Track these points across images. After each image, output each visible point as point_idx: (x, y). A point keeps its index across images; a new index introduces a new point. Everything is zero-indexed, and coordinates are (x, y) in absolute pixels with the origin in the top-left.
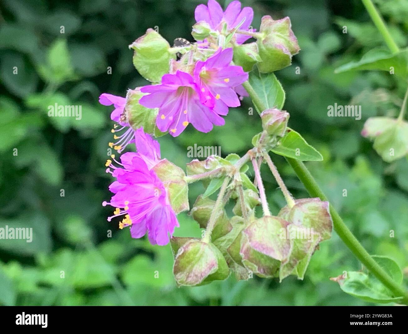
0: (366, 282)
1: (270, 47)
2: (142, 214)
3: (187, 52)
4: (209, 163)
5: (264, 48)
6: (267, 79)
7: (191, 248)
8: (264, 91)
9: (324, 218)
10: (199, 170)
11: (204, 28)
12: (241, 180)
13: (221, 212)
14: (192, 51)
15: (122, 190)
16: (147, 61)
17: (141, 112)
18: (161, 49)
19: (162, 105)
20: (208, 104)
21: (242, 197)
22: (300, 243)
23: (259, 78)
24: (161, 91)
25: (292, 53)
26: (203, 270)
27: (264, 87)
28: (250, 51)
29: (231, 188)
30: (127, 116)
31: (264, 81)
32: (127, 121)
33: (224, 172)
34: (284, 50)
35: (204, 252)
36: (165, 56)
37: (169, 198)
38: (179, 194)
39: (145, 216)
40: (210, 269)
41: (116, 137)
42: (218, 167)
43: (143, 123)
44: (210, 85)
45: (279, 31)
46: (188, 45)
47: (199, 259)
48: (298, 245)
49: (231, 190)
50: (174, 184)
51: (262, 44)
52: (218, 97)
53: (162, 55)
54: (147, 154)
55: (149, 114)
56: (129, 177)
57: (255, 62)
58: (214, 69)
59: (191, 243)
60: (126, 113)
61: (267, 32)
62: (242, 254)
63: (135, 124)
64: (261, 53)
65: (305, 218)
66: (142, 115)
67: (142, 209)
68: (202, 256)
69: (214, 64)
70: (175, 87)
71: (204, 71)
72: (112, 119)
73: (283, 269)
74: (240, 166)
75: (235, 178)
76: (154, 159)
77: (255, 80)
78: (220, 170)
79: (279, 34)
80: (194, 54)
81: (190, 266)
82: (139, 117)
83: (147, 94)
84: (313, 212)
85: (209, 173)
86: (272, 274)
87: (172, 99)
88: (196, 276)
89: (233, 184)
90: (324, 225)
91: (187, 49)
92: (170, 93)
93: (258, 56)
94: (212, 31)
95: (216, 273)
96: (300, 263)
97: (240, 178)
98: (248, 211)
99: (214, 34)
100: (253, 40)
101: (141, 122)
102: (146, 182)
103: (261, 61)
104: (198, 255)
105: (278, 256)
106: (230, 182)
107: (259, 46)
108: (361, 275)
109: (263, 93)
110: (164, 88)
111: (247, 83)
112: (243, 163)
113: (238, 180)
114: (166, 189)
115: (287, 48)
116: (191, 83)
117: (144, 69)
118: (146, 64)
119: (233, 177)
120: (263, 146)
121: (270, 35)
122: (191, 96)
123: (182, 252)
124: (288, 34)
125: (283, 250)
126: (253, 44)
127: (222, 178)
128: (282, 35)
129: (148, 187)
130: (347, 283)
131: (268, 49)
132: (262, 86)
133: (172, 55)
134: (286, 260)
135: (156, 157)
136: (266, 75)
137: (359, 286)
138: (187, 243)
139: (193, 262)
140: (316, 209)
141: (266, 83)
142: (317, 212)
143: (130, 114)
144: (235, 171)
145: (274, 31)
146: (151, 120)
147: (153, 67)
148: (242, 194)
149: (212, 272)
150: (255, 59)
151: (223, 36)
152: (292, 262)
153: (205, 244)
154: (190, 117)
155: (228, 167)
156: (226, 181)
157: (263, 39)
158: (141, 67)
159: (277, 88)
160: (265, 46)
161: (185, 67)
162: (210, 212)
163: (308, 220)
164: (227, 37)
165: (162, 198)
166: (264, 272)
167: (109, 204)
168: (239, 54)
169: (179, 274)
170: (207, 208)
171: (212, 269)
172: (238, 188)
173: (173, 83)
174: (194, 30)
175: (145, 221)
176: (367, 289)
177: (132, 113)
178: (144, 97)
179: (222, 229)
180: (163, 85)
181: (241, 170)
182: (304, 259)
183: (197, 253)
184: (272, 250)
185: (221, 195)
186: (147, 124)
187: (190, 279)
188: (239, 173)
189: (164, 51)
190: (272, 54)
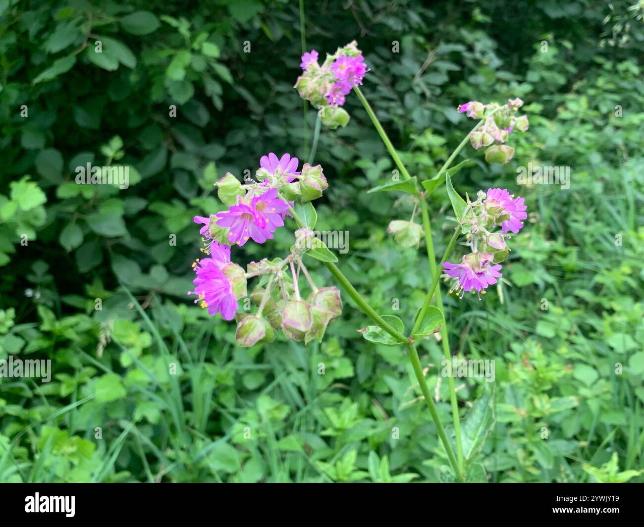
0: (380, 332)
1: (307, 184)
2: (216, 299)
3: (251, 189)
4: (261, 264)
5: (303, 186)
6: (307, 205)
7: (247, 322)
8: (304, 213)
9: (336, 301)
10: (255, 269)
11: (263, 172)
12: (282, 276)
13: (270, 297)
14: (254, 189)
15: (203, 283)
16: (226, 194)
17: (220, 229)
18: (234, 186)
19: (232, 224)
20: (261, 225)
21: (283, 287)
22: (319, 318)
23: (301, 205)
24: (230, 216)
25: (322, 189)
26: (255, 337)
27: (304, 210)
28: (294, 188)
29: (276, 281)
30: (210, 232)
31: (304, 207)
32: (210, 235)
33: (271, 271)
34: (316, 186)
35: (256, 324)
36: (238, 191)
37: (233, 289)
38: (240, 286)
39: (218, 301)
40: (260, 335)
41: (205, 245)
42: (267, 267)
43: (221, 237)
44: (264, 212)
45: (313, 174)
46: (254, 183)
47: (253, 329)
48: (318, 319)
49: (276, 283)
50: (236, 279)
51: (302, 183)
52: (267, 221)
53: (235, 190)
54: (219, 259)
55: (225, 231)
56: (207, 275)
57: (298, 195)
58: (266, 201)
59: (248, 318)
60: (210, 230)
61: (306, 175)
62: (282, 325)
63: (216, 237)
64: (302, 189)
65: (324, 301)
66: (220, 231)
67: (215, 296)
68: (254, 327)
69: (266, 198)
70: (240, 213)
71: (259, 203)
72: (201, 233)
73: (308, 336)
74: (281, 267)
75: (278, 274)
76: (225, 262)
77: (298, 206)
78: (268, 269)
79: (313, 176)
80: (255, 190)
81: (247, 334)
82: (218, 232)
83: (221, 218)
84: (329, 297)
85: (261, 271)
86: (300, 339)
87: (238, 221)
88: (251, 340)
89: (277, 279)
90: (337, 305)
91: (251, 187)
92: (237, 217)
93: (300, 191)
94: (269, 174)
95: (264, 338)
96: (319, 332)
97: (281, 274)
98: (287, 296)
99: (270, 177)
100: (296, 180)
101: (220, 235)
102: (218, 278)
103: (301, 194)
104: (252, 327)
105: (302, 328)
106: (275, 277)
107: (300, 184)
108: (377, 328)
109: (303, 215)
110: (232, 214)
111: (292, 209)
112: (284, 264)
113: (280, 276)
114: (231, 283)
115: (319, 186)
116: (250, 211)
117: (225, 199)
118: (226, 196)
119: (277, 274)
120: (297, 254)
121: (308, 177)
122: (251, 219)
123: (241, 325)
124: (320, 176)
125: (307, 324)
126: (296, 183)
127: (270, 274)
128: (315, 177)
129: (219, 281)
130: (367, 334)
131: (306, 186)
132: (302, 210)
133: (243, 190)
134: (308, 331)
135: (226, 260)
136: (305, 203)
137: (375, 335)
138: (246, 318)
139: (249, 331)
140: (331, 295)
141: (306, 208)
142: (332, 297)
143: (212, 231)
144: (278, 270)
145: (311, 174)
146: (226, 234)
147: (230, 198)
148: (282, 285)
149: (261, 337)
150: (298, 193)
151: (276, 178)
152: (314, 331)
153: (257, 318)
154: (251, 233)
155: (273, 268)
156: (272, 276)
157: (303, 180)
158: (222, 198)
159: (312, 211)
160: (304, 184)
161: (247, 201)
162: (261, 297)
163: (326, 302)
164: (278, 178)
165: (227, 290)
166: (295, 338)
167: (192, 293)
168: (286, 189)
169: (239, 339)
170: (260, 295)
171: (261, 336)
172: (280, 281)
173: (238, 211)
174: (257, 174)
175: (218, 303)
176: (381, 337)
177: (214, 230)
178: (219, 220)
179: (270, 308)
180: (231, 213)
181: (283, 269)
182: (322, 329)
183: (251, 325)
184: (298, 324)
185: (268, 287)
186: (223, 237)
187: (247, 343)
188: (281, 271)
189: (236, 188)
190: (309, 190)
